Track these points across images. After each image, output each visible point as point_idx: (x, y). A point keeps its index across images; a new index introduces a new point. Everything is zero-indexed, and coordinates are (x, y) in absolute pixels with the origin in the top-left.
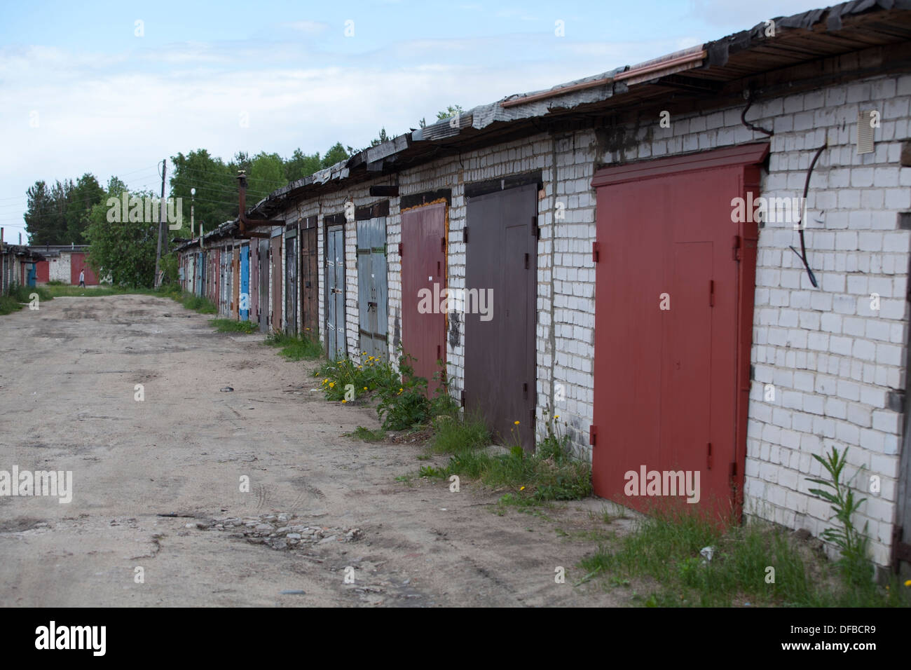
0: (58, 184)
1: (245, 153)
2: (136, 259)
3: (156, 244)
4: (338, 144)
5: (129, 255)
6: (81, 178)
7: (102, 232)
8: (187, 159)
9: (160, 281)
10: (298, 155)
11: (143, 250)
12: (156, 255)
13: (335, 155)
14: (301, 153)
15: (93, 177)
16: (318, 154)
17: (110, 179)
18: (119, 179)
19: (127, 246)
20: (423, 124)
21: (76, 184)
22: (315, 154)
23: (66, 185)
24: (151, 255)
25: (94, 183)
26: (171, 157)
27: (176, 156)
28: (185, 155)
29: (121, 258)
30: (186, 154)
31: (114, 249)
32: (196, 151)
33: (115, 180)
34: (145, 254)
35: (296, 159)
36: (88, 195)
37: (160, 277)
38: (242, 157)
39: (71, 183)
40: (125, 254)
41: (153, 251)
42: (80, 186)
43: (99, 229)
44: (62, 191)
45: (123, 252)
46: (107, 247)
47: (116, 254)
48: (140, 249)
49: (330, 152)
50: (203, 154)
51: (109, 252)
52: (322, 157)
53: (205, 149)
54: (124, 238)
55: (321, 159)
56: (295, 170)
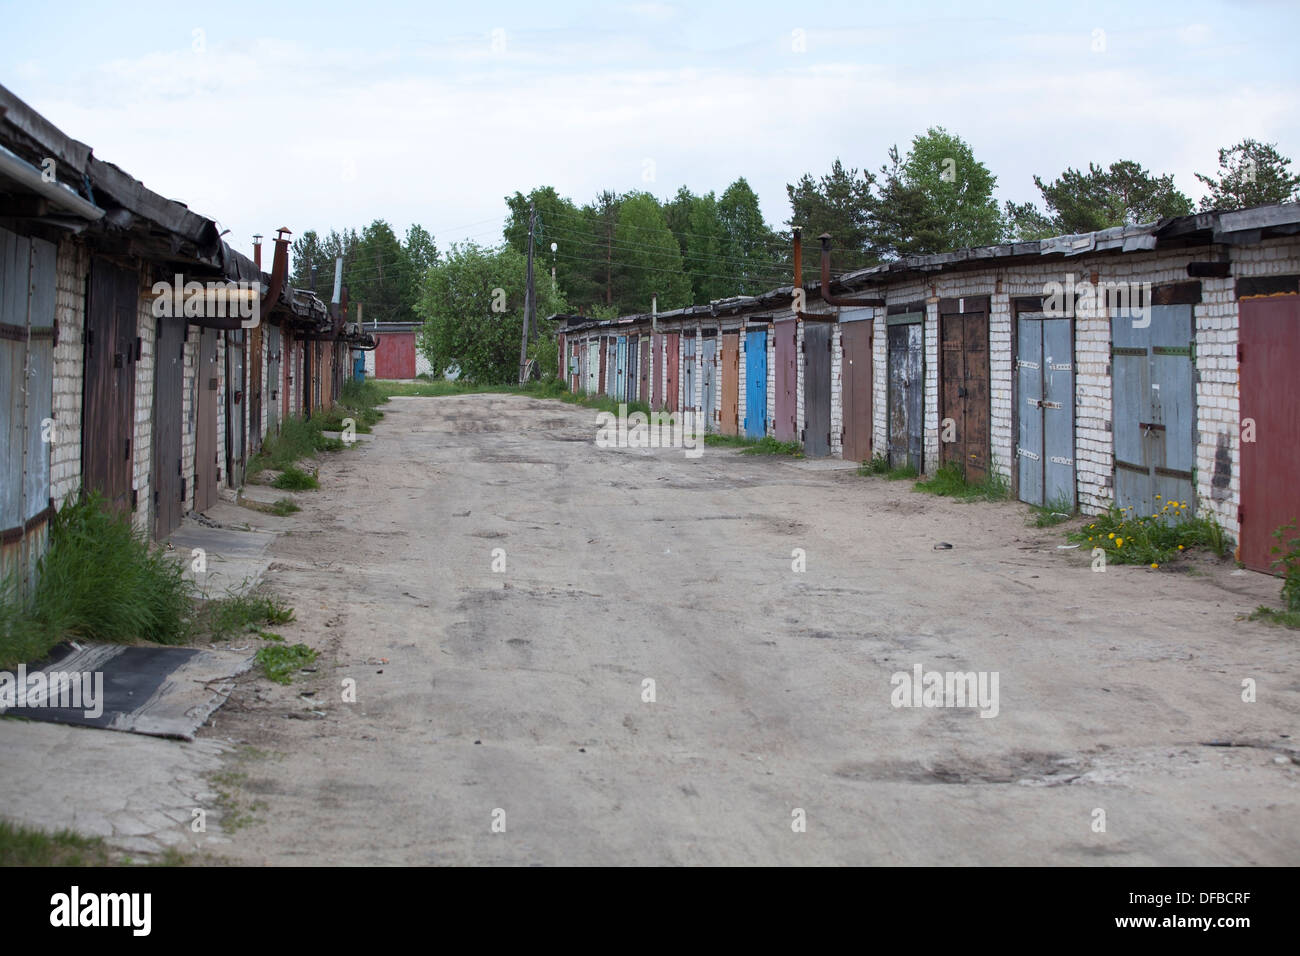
0: (334, 236)
1: (611, 193)
2: (491, 344)
3: (521, 323)
4: (741, 180)
5: (480, 337)
6: (369, 227)
7: (443, 305)
8: (528, 200)
9: (527, 375)
10: (684, 195)
11: (501, 331)
12: (521, 338)
13: (736, 195)
14: (688, 192)
15: (386, 225)
16: (713, 194)
17: (410, 228)
18: (423, 228)
19: (479, 326)
20: (894, 154)
21: (359, 234)
22: (708, 193)
23: (346, 237)
24: (513, 338)
25: (387, 234)
26: (506, 198)
27: (513, 196)
28: (525, 195)
29: (470, 342)
30: (526, 193)
31: (460, 329)
32: (538, 189)
33: (417, 230)
34: (504, 335)
35: (681, 200)
36: (380, 251)
37: (526, 368)
38: (607, 198)
39: (353, 234)
40: (475, 337)
41: (516, 334)
42: (369, 238)
43: (437, 301)
44: (340, 246)
45: (473, 334)
46: (448, 326)
47: (461, 336)
48: (496, 329)
49: (729, 191)
50: (549, 193)
51: (452, 333)
52: (718, 198)
53: (551, 186)
54: (473, 314)
55: (716, 200)
56: (680, 216)
